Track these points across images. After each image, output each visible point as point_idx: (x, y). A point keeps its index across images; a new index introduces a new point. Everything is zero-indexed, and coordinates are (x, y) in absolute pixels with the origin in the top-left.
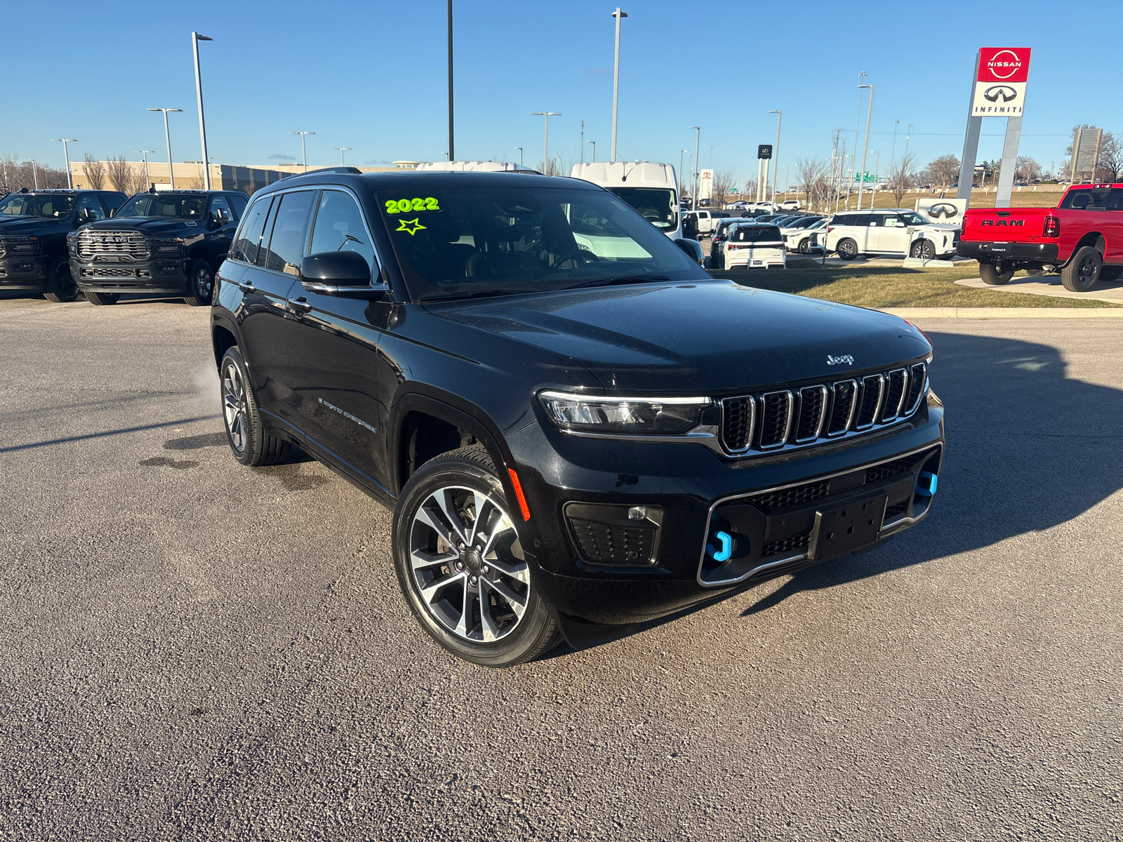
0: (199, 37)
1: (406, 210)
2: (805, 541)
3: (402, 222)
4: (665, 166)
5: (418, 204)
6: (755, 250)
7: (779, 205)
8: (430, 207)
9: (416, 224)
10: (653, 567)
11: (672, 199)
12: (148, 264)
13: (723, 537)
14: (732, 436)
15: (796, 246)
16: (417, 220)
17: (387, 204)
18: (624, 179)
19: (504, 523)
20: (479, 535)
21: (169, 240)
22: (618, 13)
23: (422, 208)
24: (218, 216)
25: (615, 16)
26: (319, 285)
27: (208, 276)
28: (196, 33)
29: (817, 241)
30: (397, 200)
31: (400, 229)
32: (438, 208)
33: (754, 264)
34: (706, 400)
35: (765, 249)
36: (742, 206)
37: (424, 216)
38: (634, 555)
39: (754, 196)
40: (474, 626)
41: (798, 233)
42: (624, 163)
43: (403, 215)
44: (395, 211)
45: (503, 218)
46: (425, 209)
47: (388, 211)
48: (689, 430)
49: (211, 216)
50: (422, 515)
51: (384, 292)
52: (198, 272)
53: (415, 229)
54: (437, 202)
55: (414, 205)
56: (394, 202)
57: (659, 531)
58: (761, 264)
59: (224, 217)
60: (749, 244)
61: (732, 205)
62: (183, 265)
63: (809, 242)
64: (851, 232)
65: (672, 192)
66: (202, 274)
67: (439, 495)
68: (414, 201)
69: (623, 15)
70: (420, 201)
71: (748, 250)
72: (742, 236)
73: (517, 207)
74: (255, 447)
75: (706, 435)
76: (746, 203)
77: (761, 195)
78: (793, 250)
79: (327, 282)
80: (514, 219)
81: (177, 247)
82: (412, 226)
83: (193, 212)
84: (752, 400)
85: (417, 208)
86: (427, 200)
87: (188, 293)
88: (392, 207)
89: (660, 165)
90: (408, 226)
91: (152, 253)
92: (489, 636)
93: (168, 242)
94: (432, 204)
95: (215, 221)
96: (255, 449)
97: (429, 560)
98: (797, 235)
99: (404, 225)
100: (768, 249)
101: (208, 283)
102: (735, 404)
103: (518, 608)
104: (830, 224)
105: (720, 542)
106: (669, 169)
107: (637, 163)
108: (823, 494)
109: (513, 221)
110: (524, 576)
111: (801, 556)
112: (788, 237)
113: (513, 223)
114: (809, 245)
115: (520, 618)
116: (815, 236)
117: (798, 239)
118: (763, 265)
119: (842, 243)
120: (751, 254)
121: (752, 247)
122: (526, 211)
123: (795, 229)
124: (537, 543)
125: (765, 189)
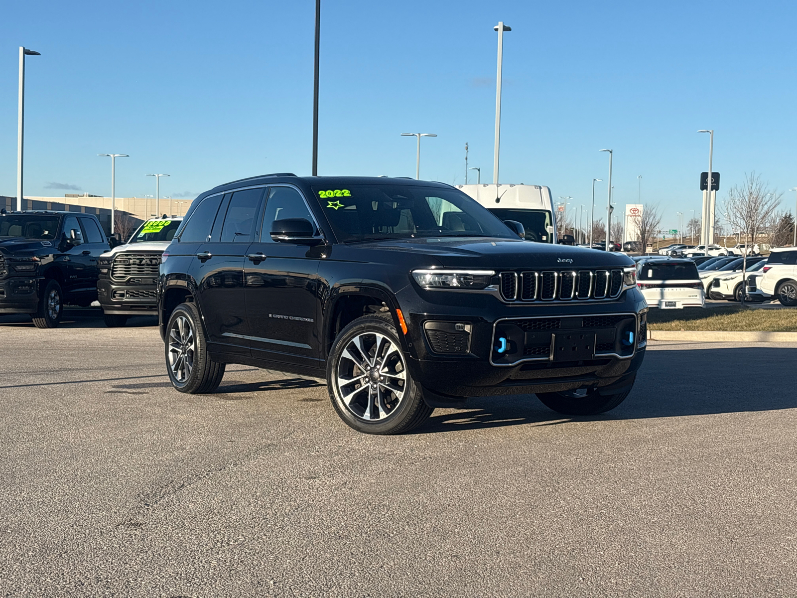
0: (26, 52)
1: (331, 196)
2: (549, 350)
3: (329, 202)
4: (540, 188)
5: (338, 193)
6: (667, 290)
7: (730, 249)
8: (345, 195)
9: (338, 204)
10: (469, 355)
11: (547, 221)
12: (6, 281)
13: (502, 340)
14: (507, 290)
15: (730, 292)
16: (338, 202)
17: (320, 193)
18: (498, 200)
19: (393, 348)
20: (378, 359)
21: (24, 258)
22: (500, 26)
23: (341, 195)
24: (72, 237)
25: (497, 30)
26: (282, 236)
27: (57, 298)
28: (24, 48)
29: (755, 285)
30: (325, 191)
31: (329, 206)
32: (350, 195)
33: (666, 306)
34: (492, 272)
35: (678, 289)
36: (680, 250)
37: (342, 200)
38: (458, 349)
39: (698, 239)
40: (375, 413)
41: (733, 276)
42: (498, 185)
43: (329, 199)
44: (325, 197)
45: (389, 204)
46: (342, 196)
47: (321, 196)
48: (485, 287)
49: (65, 239)
50: (346, 354)
51: (321, 240)
52: (49, 292)
53: (338, 207)
54: (350, 192)
55: (336, 194)
56: (324, 192)
57: (471, 336)
58: (675, 306)
59: (78, 238)
60: (659, 282)
61: (667, 250)
62: (37, 286)
63: (747, 287)
64: (792, 273)
65: (547, 214)
66: (53, 295)
67: (356, 341)
68: (335, 191)
69: (506, 29)
70: (339, 191)
71: (659, 289)
72: (650, 273)
73: (398, 196)
74: (199, 373)
75: (493, 289)
76: (685, 247)
77: (707, 238)
78: (727, 297)
79: (285, 234)
80: (396, 203)
81: (33, 267)
82: (336, 205)
83: (46, 233)
84: (516, 275)
85: (337, 195)
86: (343, 191)
87: (39, 315)
88: (323, 194)
89: (536, 187)
90: (333, 205)
91: (9, 271)
92: (383, 415)
93: (24, 261)
94: (347, 193)
95: (68, 241)
96: (199, 376)
97: (349, 379)
98: (732, 279)
99: (331, 204)
100: (682, 289)
101: (57, 304)
102: (508, 275)
103: (400, 394)
104: (768, 263)
105: (501, 342)
106: (545, 192)
107: (512, 185)
108: (558, 327)
109: (395, 205)
110: (403, 375)
111: (547, 358)
112: (721, 281)
113: (396, 207)
114: (747, 290)
115: (400, 400)
116: (753, 279)
117: (732, 284)
118: (677, 307)
119: (782, 286)
120: (662, 294)
121: (663, 286)
122: (403, 198)
123: (731, 271)
124: (410, 345)
125: (712, 230)
